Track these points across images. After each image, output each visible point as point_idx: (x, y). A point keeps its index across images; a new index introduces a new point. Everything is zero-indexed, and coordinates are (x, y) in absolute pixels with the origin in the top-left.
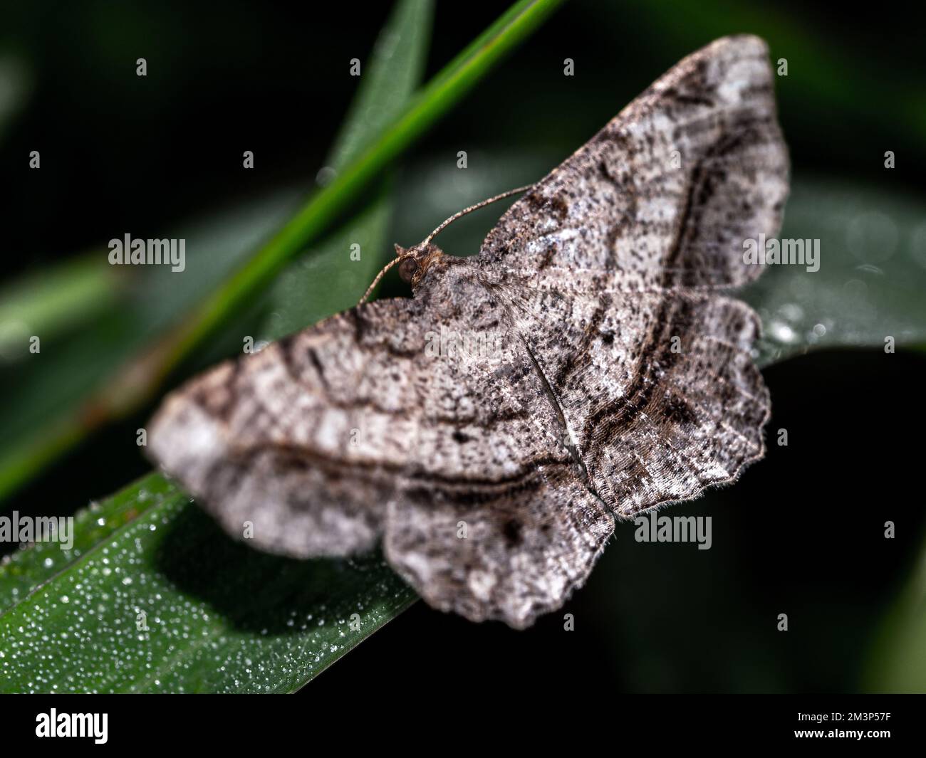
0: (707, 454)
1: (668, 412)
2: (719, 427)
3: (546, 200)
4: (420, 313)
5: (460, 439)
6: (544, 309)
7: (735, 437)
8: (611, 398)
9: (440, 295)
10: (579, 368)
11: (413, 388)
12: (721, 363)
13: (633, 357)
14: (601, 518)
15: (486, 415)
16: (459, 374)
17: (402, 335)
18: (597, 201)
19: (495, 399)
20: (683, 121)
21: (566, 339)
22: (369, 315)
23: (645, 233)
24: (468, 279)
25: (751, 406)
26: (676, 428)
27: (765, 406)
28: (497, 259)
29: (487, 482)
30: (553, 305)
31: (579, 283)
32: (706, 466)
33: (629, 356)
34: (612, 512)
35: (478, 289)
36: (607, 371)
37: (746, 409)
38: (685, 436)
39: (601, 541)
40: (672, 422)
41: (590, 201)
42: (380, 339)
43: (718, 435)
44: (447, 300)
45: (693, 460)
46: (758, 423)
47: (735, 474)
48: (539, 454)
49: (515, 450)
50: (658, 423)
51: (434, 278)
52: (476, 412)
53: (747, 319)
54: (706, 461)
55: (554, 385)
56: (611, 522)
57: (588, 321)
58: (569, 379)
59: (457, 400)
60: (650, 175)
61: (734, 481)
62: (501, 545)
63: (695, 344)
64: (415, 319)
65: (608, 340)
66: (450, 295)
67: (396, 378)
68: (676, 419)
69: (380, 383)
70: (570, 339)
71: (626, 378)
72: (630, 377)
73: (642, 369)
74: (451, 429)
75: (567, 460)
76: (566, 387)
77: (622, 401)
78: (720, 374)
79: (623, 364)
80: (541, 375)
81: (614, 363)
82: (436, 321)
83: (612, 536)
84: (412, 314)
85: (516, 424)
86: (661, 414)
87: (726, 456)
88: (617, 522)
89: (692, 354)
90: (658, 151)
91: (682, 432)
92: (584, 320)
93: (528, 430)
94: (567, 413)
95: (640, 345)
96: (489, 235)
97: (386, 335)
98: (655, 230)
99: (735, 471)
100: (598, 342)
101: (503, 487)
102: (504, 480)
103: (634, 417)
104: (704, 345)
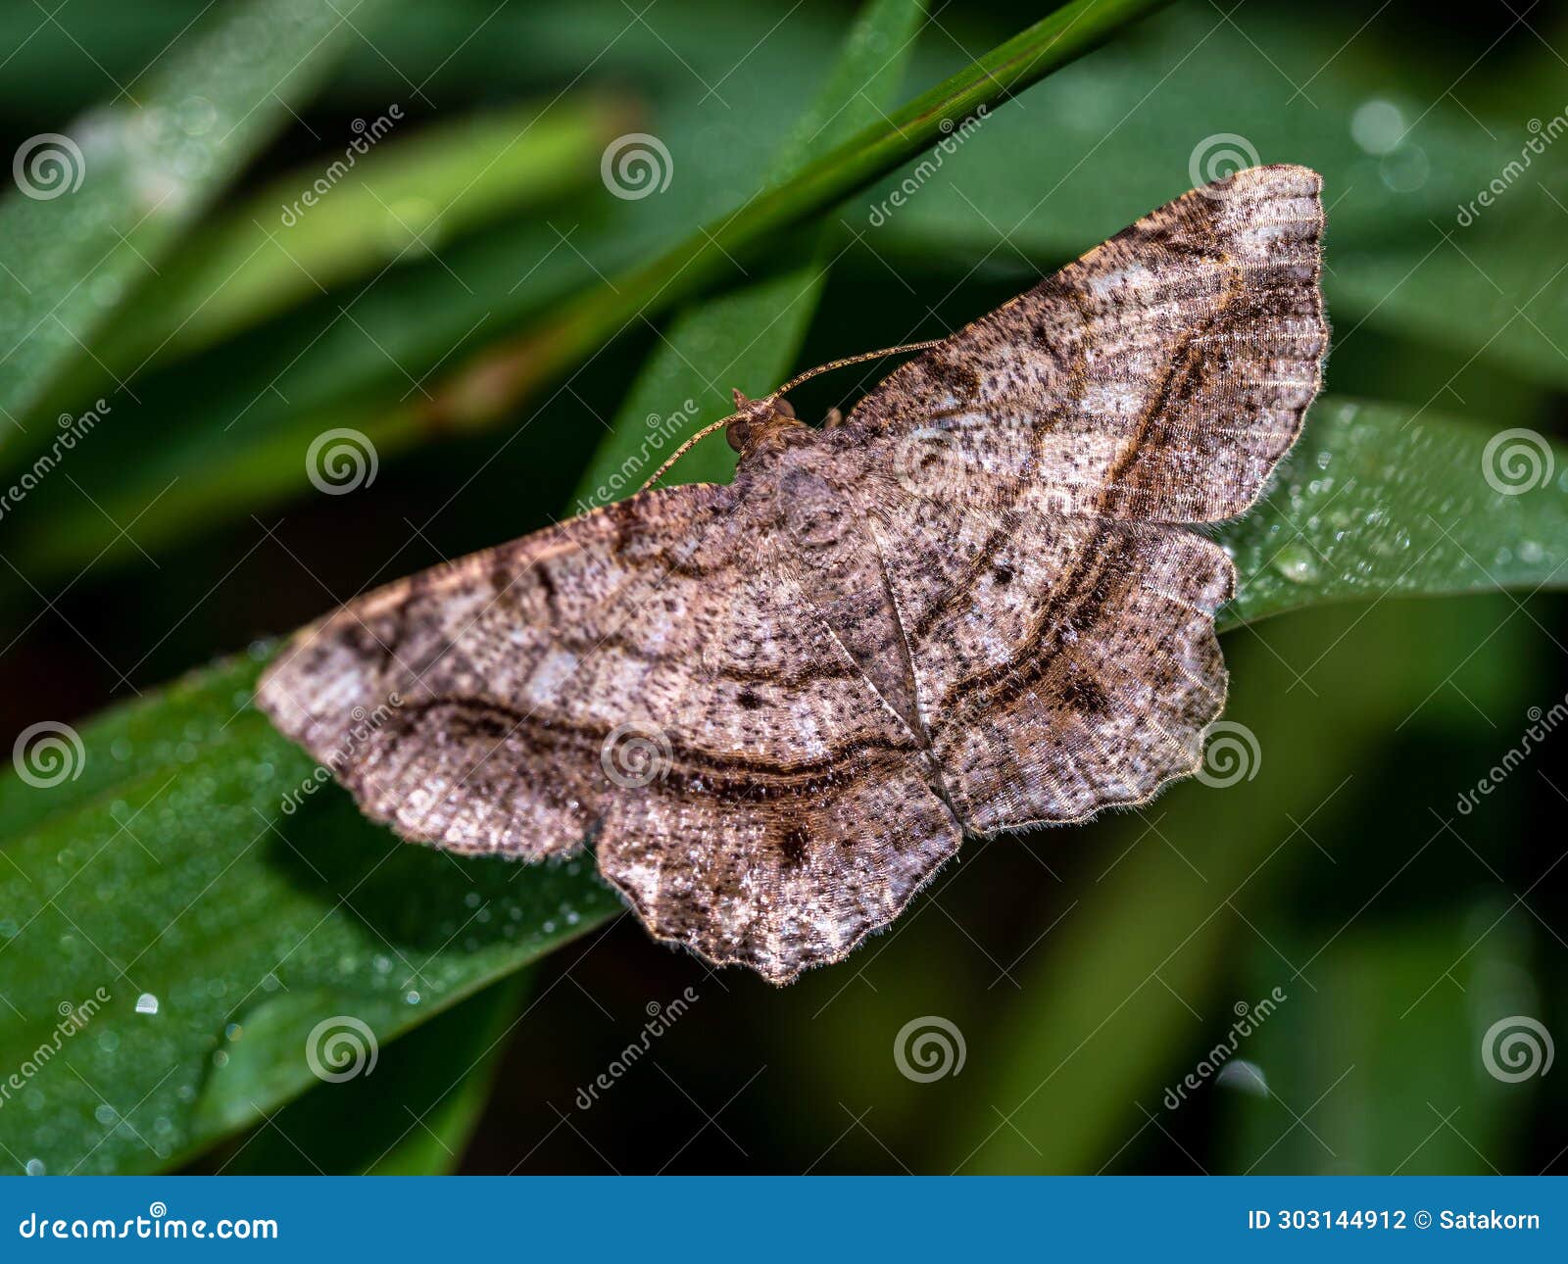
0: (1114, 760)
1: (1069, 694)
2: (1140, 722)
3: (948, 368)
4: (729, 511)
5: (748, 701)
6: (920, 521)
7: (1162, 741)
8: (990, 663)
9: (763, 490)
10: (954, 613)
11: (692, 623)
12: (1165, 631)
13: (1035, 607)
14: (942, 830)
15: (798, 669)
16: (770, 606)
17: (693, 543)
18: (1025, 379)
19: (819, 646)
20: (1172, 278)
21: (941, 569)
22: (648, 512)
23: (1089, 430)
24: (807, 473)
25: (1197, 696)
26: (1077, 718)
27: (1219, 699)
28: (864, 443)
29: (775, 770)
30: (933, 518)
31: (976, 490)
32: (1109, 778)
33: (1029, 606)
34: (962, 823)
35: (819, 490)
36: (992, 625)
37: (1188, 700)
38: (1087, 732)
39: (932, 864)
40: (1071, 708)
41: (1015, 378)
42: (657, 549)
43: (1138, 736)
44: (771, 500)
45: (1092, 767)
46: (1203, 723)
47: (1151, 794)
48: (865, 733)
49: (830, 723)
50: (1051, 708)
51: (762, 464)
52: (783, 663)
53: (1218, 570)
54: (1110, 771)
55: (910, 635)
56: (957, 838)
57: (979, 548)
58: (935, 627)
59: (759, 643)
60: (1110, 349)
61: (1146, 805)
62: (773, 864)
63: (1131, 599)
64: (721, 520)
65: (1004, 577)
66: (776, 494)
67: (670, 606)
68: (1079, 706)
69: (642, 613)
70: (947, 570)
71: (1018, 637)
72: (1024, 637)
73: (1044, 628)
74: (738, 687)
75: (905, 745)
76: (928, 638)
77: (1004, 669)
78: (1160, 646)
79: (1018, 616)
80: (894, 617)
81: (1004, 613)
82: (751, 527)
83: (953, 858)
84: (716, 511)
85: (842, 684)
86: (1058, 696)
87: (1143, 766)
88: (965, 839)
89: (1123, 612)
90: (1128, 318)
91: (1083, 726)
92: (972, 546)
93: (857, 696)
94: (921, 676)
95: (1047, 592)
96: (861, 404)
97: (668, 543)
98: (1104, 427)
99: (1151, 790)
100: (987, 579)
101: (796, 779)
102: (800, 769)
103: (1018, 695)
104: (1144, 602)
